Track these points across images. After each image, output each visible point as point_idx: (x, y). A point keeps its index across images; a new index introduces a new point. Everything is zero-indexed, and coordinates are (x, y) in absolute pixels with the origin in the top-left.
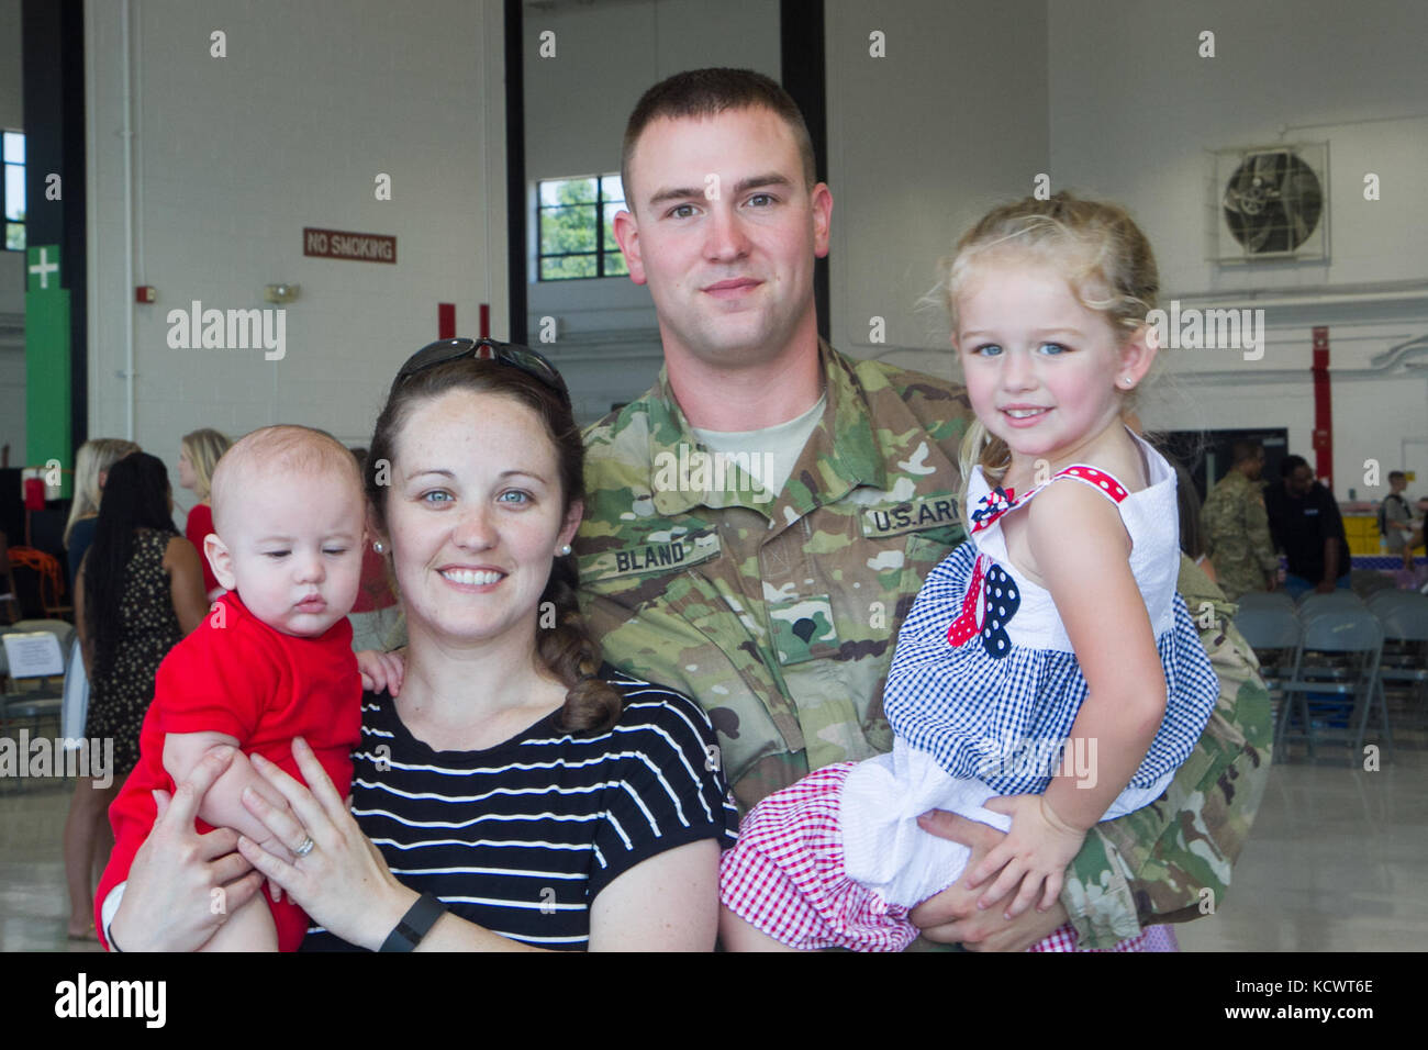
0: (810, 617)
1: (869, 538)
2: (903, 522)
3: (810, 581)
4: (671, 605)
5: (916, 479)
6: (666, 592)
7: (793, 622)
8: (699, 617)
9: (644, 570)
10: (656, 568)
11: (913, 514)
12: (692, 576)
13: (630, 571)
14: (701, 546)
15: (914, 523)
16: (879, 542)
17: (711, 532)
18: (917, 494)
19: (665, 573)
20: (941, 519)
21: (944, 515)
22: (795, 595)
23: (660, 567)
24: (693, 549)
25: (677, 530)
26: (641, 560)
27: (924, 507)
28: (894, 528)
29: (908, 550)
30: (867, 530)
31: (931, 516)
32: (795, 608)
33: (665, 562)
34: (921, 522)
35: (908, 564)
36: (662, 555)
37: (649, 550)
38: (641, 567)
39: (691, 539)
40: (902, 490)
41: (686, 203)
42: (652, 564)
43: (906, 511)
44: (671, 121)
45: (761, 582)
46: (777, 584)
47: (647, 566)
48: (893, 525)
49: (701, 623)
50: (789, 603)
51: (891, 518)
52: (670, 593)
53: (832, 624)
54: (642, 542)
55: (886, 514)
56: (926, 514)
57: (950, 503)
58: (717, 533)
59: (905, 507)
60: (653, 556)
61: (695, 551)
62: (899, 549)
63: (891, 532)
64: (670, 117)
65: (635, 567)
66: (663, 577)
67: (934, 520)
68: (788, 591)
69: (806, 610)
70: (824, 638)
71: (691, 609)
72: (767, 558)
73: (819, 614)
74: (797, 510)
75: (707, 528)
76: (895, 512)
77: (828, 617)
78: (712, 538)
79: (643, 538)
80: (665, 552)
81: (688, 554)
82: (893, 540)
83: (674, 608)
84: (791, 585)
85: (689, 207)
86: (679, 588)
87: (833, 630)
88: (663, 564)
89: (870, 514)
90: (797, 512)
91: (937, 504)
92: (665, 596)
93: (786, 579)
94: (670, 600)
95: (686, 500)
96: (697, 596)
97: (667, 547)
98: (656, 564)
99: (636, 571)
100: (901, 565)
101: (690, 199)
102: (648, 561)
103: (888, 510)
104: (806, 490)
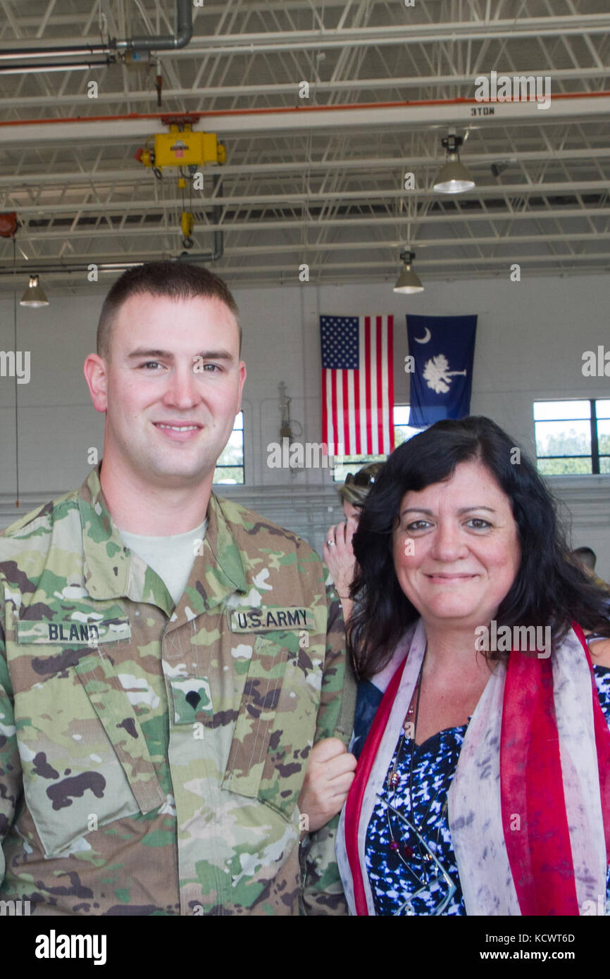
0: (197, 691)
1: (235, 633)
2: (256, 623)
3: (194, 665)
4: (78, 676)
5: (261, 591)
6: (77, 663)
7: (186, 693)
8: (95, 693)
9: (69, 642)
10: (78, 642)
11: (263, 618)
12: (101, 655)
13: (58, 641)
14: (115, 631)
15: (264, 625)
16: (240, 636)
17: (124, 622)
18: (263, 602)
19: (81, 648)
20: (280, 625)
21: (282, 622)
22: (185, 674)
23: (80, 642)
24: (107, 632)
25: (94, 616)
26: (67, 633)
27: (270, 614)
28: (250, 627)
29: (256, 646)
30: (234, 627)
31: (274, 621)
32: (187, 682)
33: (84, 639)
34: (268, 625)
35: (255, 657)
36: (82, 632)
37: (73, 627)
38: (66, 639)
39: (106, 623)
40: (254, 600)
41: (157, 359)
42: (74, 638)
43: (258, 615)
44: (154, 297)
45: (160, 661)
46: (173, 663)
47: (71, 639)
48: (249, 624)
49: (96, 698)
50: (181, 678)
51: (248, 619)
52: (80, 665)
53: (210, 698)
54: (67, 618)
55: (244, 615)
56: (271, 619)
57: (286, 614)
58: (129, 624)
59: (256, 612)
60: (76, 632)
61: (108, 634)
62: (250, 644)
63: (248, 630)
64: (152, 294)
65: (62, 638)
66: (79, 651)
67: (276, 625)
68: (182, 670)
69: (193, 685)
70: (205, 708)
71: (91, 684)
72: (167, 644)
73: (202, 690)
74: (194, 611)
75: (121, 619)
76: (250, 615)
77: (208, 693)
78: (124, 627)
79: (68, 616)
80: (83, 631)
81: (102, 635)
82: (247, 637)
83: (80, 679)
84: (183, 666)
85: (157, 364)
86: (87, 664)
87: (211, 703)
88: (82, 639)
89: (236, 614)
90: (194, 612)
91: (278, 614)
92: (76, 667)
93: (180, 660)
94: (79, 672)
95: (112, 589)
96: (100, 673)
97: (86, 627)
98: (78, 639)
99: (63, 641)
100: (250, 657)
101: (161, 358)
102: (72, 635)
103: (246, 612)
104: (200, 596)
